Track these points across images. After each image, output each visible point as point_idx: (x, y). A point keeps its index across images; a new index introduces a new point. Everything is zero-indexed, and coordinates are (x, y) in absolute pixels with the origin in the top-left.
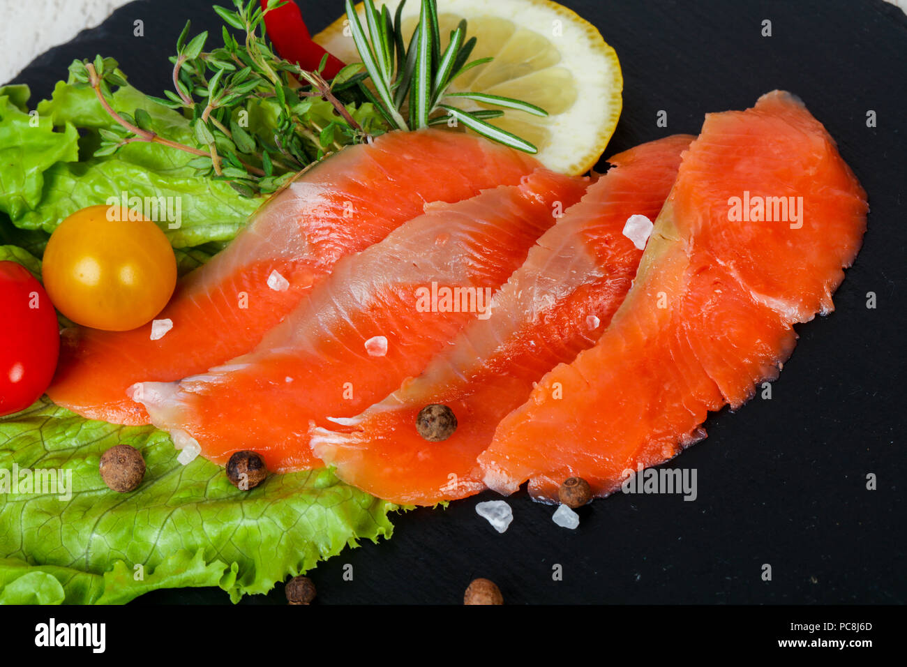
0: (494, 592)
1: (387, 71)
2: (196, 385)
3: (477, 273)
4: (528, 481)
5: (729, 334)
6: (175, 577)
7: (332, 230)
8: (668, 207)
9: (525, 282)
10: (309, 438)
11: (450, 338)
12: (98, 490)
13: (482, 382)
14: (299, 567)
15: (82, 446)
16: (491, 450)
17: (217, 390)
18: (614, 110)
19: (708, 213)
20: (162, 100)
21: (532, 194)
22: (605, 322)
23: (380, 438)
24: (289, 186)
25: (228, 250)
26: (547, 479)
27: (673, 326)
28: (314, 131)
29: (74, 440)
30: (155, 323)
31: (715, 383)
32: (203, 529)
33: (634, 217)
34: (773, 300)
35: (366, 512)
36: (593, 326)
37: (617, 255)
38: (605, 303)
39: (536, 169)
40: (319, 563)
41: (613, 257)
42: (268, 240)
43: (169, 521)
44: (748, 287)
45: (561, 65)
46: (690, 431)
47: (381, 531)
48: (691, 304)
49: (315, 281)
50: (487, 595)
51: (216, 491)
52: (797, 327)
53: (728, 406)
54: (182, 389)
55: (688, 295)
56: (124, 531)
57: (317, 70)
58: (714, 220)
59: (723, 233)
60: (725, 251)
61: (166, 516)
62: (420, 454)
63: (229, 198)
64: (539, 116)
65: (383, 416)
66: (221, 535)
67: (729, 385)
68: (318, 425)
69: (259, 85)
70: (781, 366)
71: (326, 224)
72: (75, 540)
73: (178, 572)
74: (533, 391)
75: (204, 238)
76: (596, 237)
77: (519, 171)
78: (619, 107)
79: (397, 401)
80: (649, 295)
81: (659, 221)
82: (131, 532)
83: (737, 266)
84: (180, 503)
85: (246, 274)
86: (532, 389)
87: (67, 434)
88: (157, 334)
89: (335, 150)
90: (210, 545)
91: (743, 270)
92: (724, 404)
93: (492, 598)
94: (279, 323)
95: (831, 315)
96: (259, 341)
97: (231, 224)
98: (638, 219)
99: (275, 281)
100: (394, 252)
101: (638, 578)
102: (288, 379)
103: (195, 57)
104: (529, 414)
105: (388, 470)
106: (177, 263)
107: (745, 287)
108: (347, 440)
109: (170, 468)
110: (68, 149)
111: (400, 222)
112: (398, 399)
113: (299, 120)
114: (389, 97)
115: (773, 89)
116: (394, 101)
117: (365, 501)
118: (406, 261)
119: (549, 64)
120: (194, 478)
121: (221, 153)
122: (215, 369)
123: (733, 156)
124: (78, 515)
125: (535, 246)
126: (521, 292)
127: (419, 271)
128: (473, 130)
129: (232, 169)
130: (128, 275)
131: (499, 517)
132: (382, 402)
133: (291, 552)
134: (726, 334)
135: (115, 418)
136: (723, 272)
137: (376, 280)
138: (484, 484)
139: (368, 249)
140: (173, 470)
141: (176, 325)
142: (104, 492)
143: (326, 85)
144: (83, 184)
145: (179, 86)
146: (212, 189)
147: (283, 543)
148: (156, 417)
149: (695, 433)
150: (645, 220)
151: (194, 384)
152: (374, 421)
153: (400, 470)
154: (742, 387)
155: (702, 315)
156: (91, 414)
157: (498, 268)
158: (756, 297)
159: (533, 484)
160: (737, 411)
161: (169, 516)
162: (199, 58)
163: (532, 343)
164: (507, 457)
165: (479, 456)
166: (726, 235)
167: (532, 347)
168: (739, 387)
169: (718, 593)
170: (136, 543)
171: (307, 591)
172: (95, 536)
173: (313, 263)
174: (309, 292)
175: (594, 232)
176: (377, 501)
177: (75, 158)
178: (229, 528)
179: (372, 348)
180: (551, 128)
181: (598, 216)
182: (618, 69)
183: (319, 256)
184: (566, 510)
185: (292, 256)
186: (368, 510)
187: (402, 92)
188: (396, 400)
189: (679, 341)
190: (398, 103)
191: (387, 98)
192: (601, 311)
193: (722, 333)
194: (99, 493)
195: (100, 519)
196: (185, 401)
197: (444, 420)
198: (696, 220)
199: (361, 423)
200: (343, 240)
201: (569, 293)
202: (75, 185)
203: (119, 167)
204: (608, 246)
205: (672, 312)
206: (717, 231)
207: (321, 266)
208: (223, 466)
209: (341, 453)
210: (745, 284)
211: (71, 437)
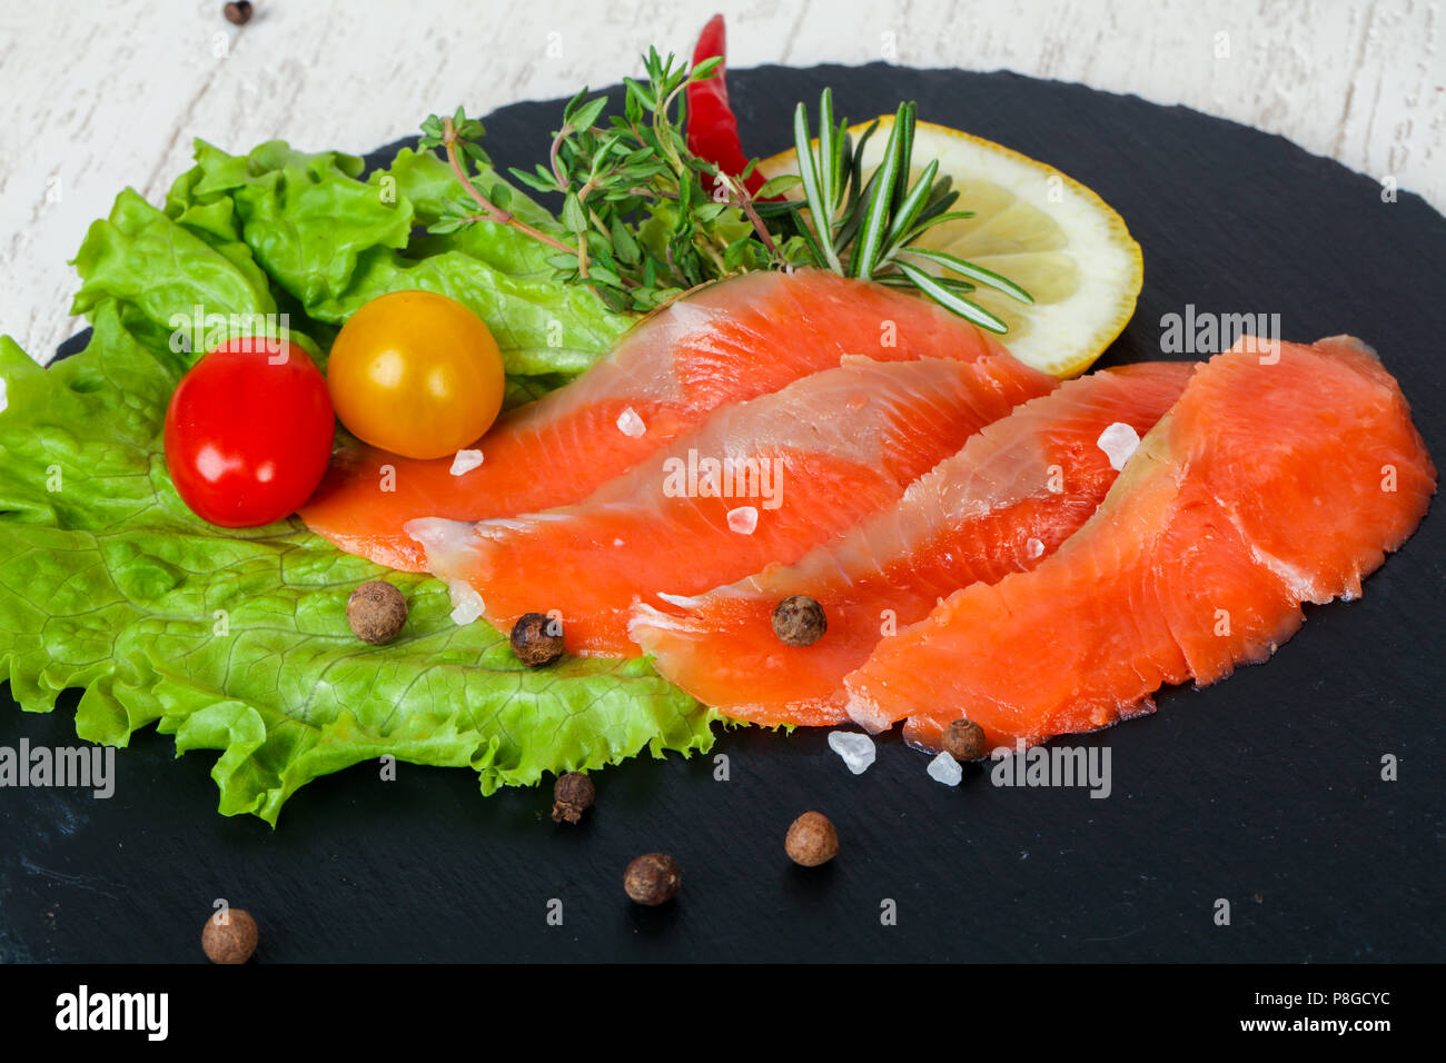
0: (828, 830)
1: (832, 200)
2: (496, 530)
3: (894, 455)
4: (906, 720)
5: (1213, 592)
6: (414, 742)
7: (715, 369)
8: (1165, 423)
9: (954, 475)
10: (629, 616)
11: (840, 529)
12: (339, 637)
13: (872, 591)
14: (579, 765)
15: (330, 586)
16: (864, 669)
17: (523, 539)
18: (1123, 313)
19: (1216, 439)
20: (531, 176)
21: (988, 378)
22: (1051, 549)
23: (721, 630)
24: (671, 305)
25: (575, 385)
26: (931, 720)
27: (1140, 568)
28: (720, 249)
29: (321, 575)
30: (461, 454)
31: (1181, 650)
32: (464, 694)
33: (1116, 425)
34: (1279, 562)
35: (683, 719)
36: (1034, 552)
37: (1085, 471)
38: (1057, 528)
39: (1001, 354)
40: (606, 765)
41: (1079, 471)
42: (629, 374)
43: (422, 678)
44: (1250, 539)
45: (1065, 252)
46: (1135, 698)
47: (696, 742)
48: (1168, 546)
49: (680, 431)
50: (817, 831)
51: (493, 662)
52: (1306, 606)
53: (1193, 680)
54: (477, 532)
55: (1167, 533)
56: (362, 684)
57: (740, 175)
58: (1222, 449)
59: (1230, 467)
60: (1228, 488)
61: (420, 671)
62: (770, 659)
63: (591, 318)
64: (1021, 301)
65: (731, 603)
66: (485, 706)
67: (1198, 654)
68: (644, 601)
69: (659, 174)
70: (1274, 648)
71: (711, 362)
72: (294, 685)
73: (421, 736)
74: (935, 609)
75: (548, 365)
76: (1061, 442)
77: (977, 348)
78: (1130, 311)
79: (754, 588)
80: (1116, 524)
81: (1148, 437)
82: (370, 686)
83: (1240, 510)
84: (443, 662)
85: (592, 412)
86: (934, 604)
87: (315, 566)
88: (460, 467)
89: (741, 273)
90: (470, 717)
91: (1247, 518)
92: (1187, 677)
93: (824, 838)
94: (622, 474)
95: (1355, 602)
96: (591, 492)
97: (586, 352)
98: (1121, 429)
99: (629, 422)
100: (791, 408)
101: (1025, 856)
102: (618, 542)
103: (584, 129)
104: (925, 637)
105: (724, 671)
106: (506, 393)
107: (1246, 540)
108: (679, 627)
109: (439, 628)
110: (397, 230)
111: (804, 372)
112: (755, 585)
113: (703, 231)
114: (828, 233)
115: (1341, 333)
116: (834, 242)
117: (686, 704)
118: (803, 421)
119: (1051, 247)
120: (468, 642)
121: (592, 252)
122: (527, 516)
123: (1265, 382)
124: (306, 657)
125: (977, 435)
126: (946, 489)
127: (819, 437)
128: (930, 296)
129: (602, 269)
130: (438, 384)
131: (857, 755)
132: (735, 584)
133: (573, 742)
134: (1208, 592)
135: (383, 557)
136: (1220, 515)
137: (760, 439)
138: (846, 714)
139: (758, 399)
140: (442, 630)
141: (487, 462)
142: (347, 641)
143: (747, 194)
144: (407, 275)
145: (557, 162)
146: (572, 303)
147: (565, 728)
148: (436, 562)
149: (1141, 702)
150: (1130, 431)
151: (494, 529)
152: (718, 607)
153: (739, 674)
154: (1216, 661)
155: (1180, 563)
156: (351, 545)
157: (923, 456)
158: (1258, 556)
159: (911, 723)
160: (1204, 689)
161: (425, 672)
162: (589, 134)
163: (949, 557)
164: (885, 684)
165: (847, 676)
166: (1233, 470)
167: (948, 561)
168: (1211, 660)
169: (1126, 892)
170: (373, 700)
171: (583, 791)
172: (323, 684)
173: (683, 407)
174: (669, 442)
175: (1059, 435)
176: (702, 708)
177: (403, 243)
178: (499, 699)
179: (736, 520)
180: (1034, 318)
181: (1068, 418)
182: (1139, 269)
183: (691, 400)
184: (947, 758)
185: (657, 397)
186: (686, 717)
187: (847, 234)
188: (752, 587)
189: (1144, 590)
190: (839, 246)
191: (825, 236)
192: (1049, 537)
193: (1203, 590)
194: (339, 641)
195: (333, 663)
196: (478, 547)
197: (809, 616)
198: (1197, 445)
199: (700, 607)
200: (727, 383)
201: (1011, 504)
202: (396, 276)
203: (457, 259)
204: (1074, 457)
205: (1142, 551)
206: (1221, 463)
207: (693, 413)
208: (508, 635)
209: (666, 641)
210: (1246, 535)
211: (319, 571)
